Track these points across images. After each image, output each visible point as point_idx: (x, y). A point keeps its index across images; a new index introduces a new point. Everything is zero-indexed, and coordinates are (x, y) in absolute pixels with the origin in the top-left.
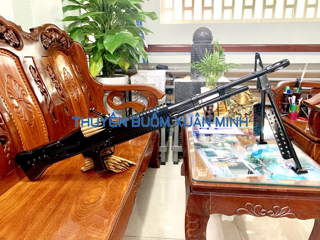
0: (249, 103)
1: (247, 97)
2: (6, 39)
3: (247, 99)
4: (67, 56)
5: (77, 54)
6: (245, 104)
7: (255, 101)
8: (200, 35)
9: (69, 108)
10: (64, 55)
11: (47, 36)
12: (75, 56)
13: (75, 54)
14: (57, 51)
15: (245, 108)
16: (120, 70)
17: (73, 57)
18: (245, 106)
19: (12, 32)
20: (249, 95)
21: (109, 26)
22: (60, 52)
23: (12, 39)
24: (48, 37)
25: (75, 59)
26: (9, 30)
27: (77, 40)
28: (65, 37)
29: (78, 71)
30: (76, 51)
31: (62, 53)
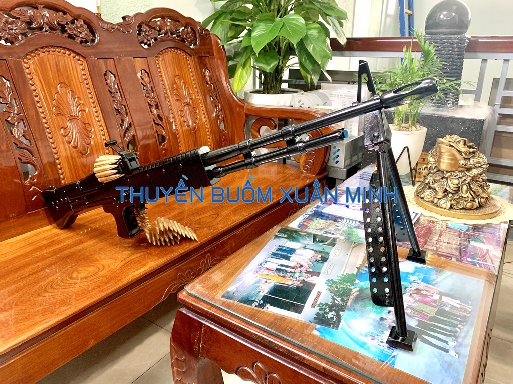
0: (461, 169)
1: (453, 155)
2: (68, 34)
3: (454, 159)
4: (191, 56)
5: (213, 55)
6: (449, 171)
7: (476, 167)
8: (439, 18)
9: (169, 138)
10: (183, 56)
11: (150, 27)
12: (208, 57)
13: (209, 54)
14: (169, 50)
15: (447, 179)
16: (302, 83)
17: (204, 58)
18: (449, 174)
19: (82, 23)
20: (459, 151)
22: (176, 51)
23: (81, 33)
24: (154, 28)
25: (208, 62)
26: (77, 20)
27: (219, 32)
28: (191, 28)
29: (209, 80)
30: (212, 49)
31: (179, 52)
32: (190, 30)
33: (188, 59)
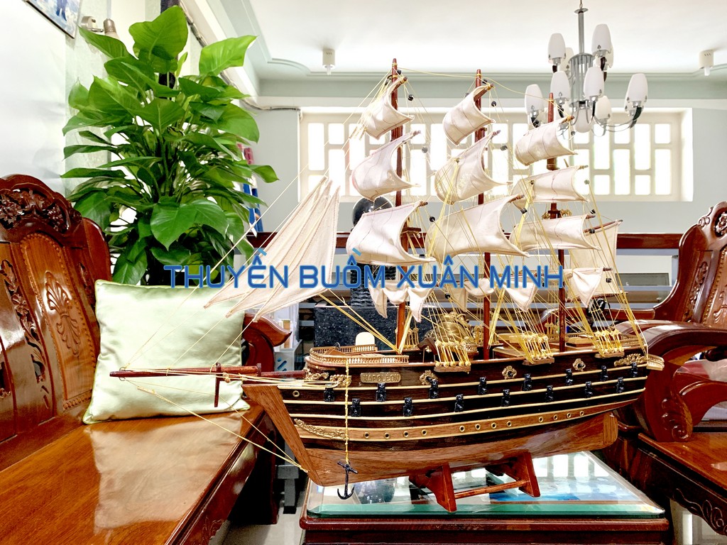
4: (62, 247)
5: (87, 246)
10: (52, 244)
11: (12, 200)
12: (81, 248)
13: (82, 245)
14: (35, 234)
17: (76, 250)
21: (168, 190)
22: (43, 237)
24: (16, 202)
25: (80, 255)
27: (91, 214)
28: (60, 208)
29: (85, 281)
30: (85, 239)
31: (47, 239)
32: (58, 209)
33: (57, 249)
